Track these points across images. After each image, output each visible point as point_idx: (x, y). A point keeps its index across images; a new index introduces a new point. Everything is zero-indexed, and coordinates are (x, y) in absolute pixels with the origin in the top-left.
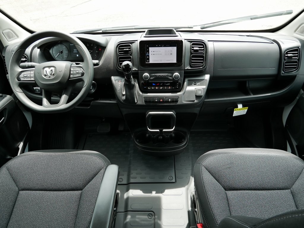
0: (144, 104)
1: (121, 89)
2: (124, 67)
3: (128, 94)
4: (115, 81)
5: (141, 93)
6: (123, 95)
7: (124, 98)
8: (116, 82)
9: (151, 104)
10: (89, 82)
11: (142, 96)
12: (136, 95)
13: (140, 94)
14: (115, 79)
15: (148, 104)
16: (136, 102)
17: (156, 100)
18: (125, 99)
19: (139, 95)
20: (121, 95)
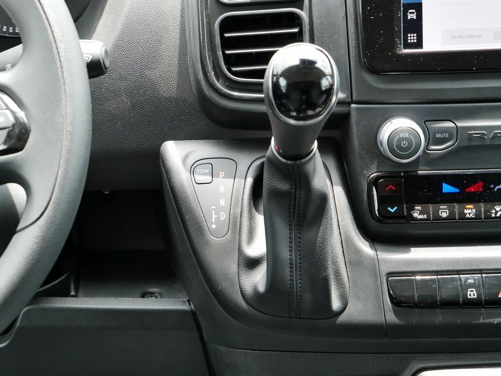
0: (391, 317)
1: (235, 225)
2: (283, 82)
3: (285, 253)
4: (192, 171)
5: (365, 247)
6: (252, 263)
7: (258, 279)
8: (200, 178)
9: (439, 318)
10: (62, 189)
11: (374, 267)
12: (335, 263)
13: (358, 251)
14: (191, 160)
15: (418, 318)
16: (336, 304)
17: (472, 294)
18: (262, 288)
19: (355, 261)
20: (233, 267)
